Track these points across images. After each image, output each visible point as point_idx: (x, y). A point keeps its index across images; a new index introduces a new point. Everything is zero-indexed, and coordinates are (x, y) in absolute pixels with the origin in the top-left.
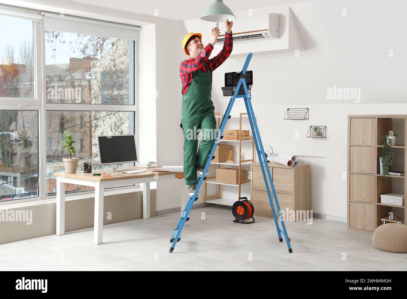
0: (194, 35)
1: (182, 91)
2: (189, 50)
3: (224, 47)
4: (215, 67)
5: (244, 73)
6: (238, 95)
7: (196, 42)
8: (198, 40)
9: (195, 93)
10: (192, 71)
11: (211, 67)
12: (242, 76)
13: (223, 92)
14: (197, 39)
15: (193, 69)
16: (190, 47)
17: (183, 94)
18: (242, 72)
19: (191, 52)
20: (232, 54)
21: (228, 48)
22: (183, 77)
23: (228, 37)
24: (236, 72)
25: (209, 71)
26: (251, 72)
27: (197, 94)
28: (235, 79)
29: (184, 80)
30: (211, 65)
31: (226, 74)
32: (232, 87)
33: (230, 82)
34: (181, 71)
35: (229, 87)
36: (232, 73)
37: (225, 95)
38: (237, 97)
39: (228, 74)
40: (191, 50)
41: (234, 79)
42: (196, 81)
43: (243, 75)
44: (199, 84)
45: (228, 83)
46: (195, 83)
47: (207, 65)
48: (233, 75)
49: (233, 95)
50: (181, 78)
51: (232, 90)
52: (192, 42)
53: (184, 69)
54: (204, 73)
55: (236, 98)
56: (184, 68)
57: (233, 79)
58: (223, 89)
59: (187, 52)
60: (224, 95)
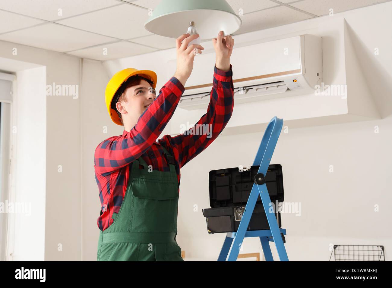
0: (137, 75)
1: (100, 220)
2: (121, 112)
3: (211, 107)
4: (186, 157)
5: (263, 170)
6: (248, 230)
7: (141, 92)
8: (146, 88)
9: (133, 227)
10: (129, 156)
11: (177, 158)
12: (260, 179)
13: (209, 223)
14: (144, 84)
15: (130, 149)
16: (123, 104)
17: (101, 227)
18: (255, 168)
19: (125, 117)
20: (229, 125)
21: (219, 110)
22: (104, 181)
23: (221, 79)
24: (237, 169)
25: (172, 167)
26: (278, 168)
27: (139, 230)
28: (236, 187)
29: (105, 190)
30: (177, 152)
31: (213, 174)
32: (231, 208)
33: (223, 194)
34: (99, 162)
35: (223, 210)
36: (226, 172)
37: (212, 230)
38: (246, 236)
39: (217, 173)
40: (127, 112)
41: (234, 186)
42: (136, 193)
43: (261, 175)
44: (145, 203)
45: (219, 198)
46: (133, 200)
47: (166, 152)
48: (230, 175)
49: (234, 229)
50: (98, 182)
51: (232, 216)
52: (131, 92)
53: (106, 156)
54: (160, 172)
55: (245, 238)
56: (107, 151)
57: (231, 188)
58: (206, 213)
59: (117, 118)
60: (209, 229)
